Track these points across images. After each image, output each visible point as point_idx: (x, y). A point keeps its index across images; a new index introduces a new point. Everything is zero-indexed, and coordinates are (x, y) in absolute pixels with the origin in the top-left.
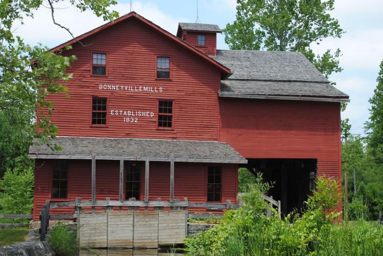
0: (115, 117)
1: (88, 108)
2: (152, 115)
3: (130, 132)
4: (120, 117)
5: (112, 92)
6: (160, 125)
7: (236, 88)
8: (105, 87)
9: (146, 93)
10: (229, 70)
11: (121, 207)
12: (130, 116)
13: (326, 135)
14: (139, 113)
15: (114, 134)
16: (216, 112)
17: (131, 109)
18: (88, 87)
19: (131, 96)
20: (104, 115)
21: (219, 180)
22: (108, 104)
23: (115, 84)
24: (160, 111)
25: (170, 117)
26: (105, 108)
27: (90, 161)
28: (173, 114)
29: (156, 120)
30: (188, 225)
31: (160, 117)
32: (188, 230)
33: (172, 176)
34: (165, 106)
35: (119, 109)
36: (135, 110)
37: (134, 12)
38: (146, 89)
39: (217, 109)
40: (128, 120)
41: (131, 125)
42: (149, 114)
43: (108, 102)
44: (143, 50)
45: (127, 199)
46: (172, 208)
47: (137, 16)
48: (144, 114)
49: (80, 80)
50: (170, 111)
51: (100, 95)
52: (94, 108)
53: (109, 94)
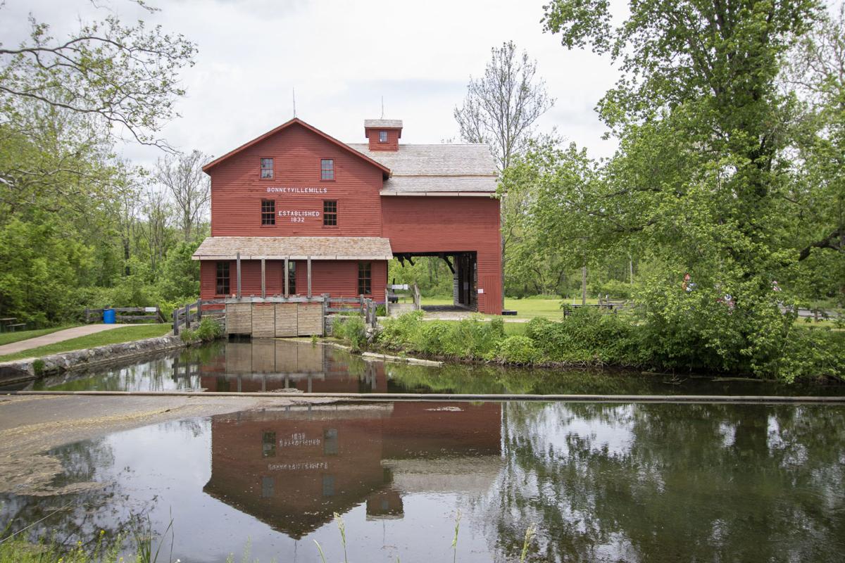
0: (283, 217)
1: (258, 210)
2: (317, 214)
3: (297, 231)
4: (288, 218)
5: (280, 194)
6: (326, 223)
7: (400, 186)
8: (272, 191)
9: (311, 194)
10: (389, 170)
11: (263, 303)
12: (296, 216)
13: (486, 228)
14: (306, 213)
15: (284, 234)
16: (378, 209)
17: (298, 210)
18: (257, 191)
19: (298, 198)
20: (273, 216)
21: (369, 274)
22: (277, 206)
23: (283, 187)
24: (326, 210)
25: (335, 216)
26: (273, 210)
27: (235, 261)
28: (337, 213)
29: (322, 218)
30: (326, 318)
31: (325, 216)
32: (325, 323)
33: (309, 276)
34: (330, 206)
35: (286, 210)
36: (301, 210)
37: (297, 118)
38: (311, 190)
39: (379, 207)
40: (295, 220)
41: (299, 225)
42: (315, 214)
43: (275, 204)
44: (308, 153)
45: (267, 295)
46: (309, 303)
47: (300, 122)
48: (310, 214)
49: (250, 184)
50: (335, 210)
51: (269, 198)
52: (263, 210)
53: (276, 196)
